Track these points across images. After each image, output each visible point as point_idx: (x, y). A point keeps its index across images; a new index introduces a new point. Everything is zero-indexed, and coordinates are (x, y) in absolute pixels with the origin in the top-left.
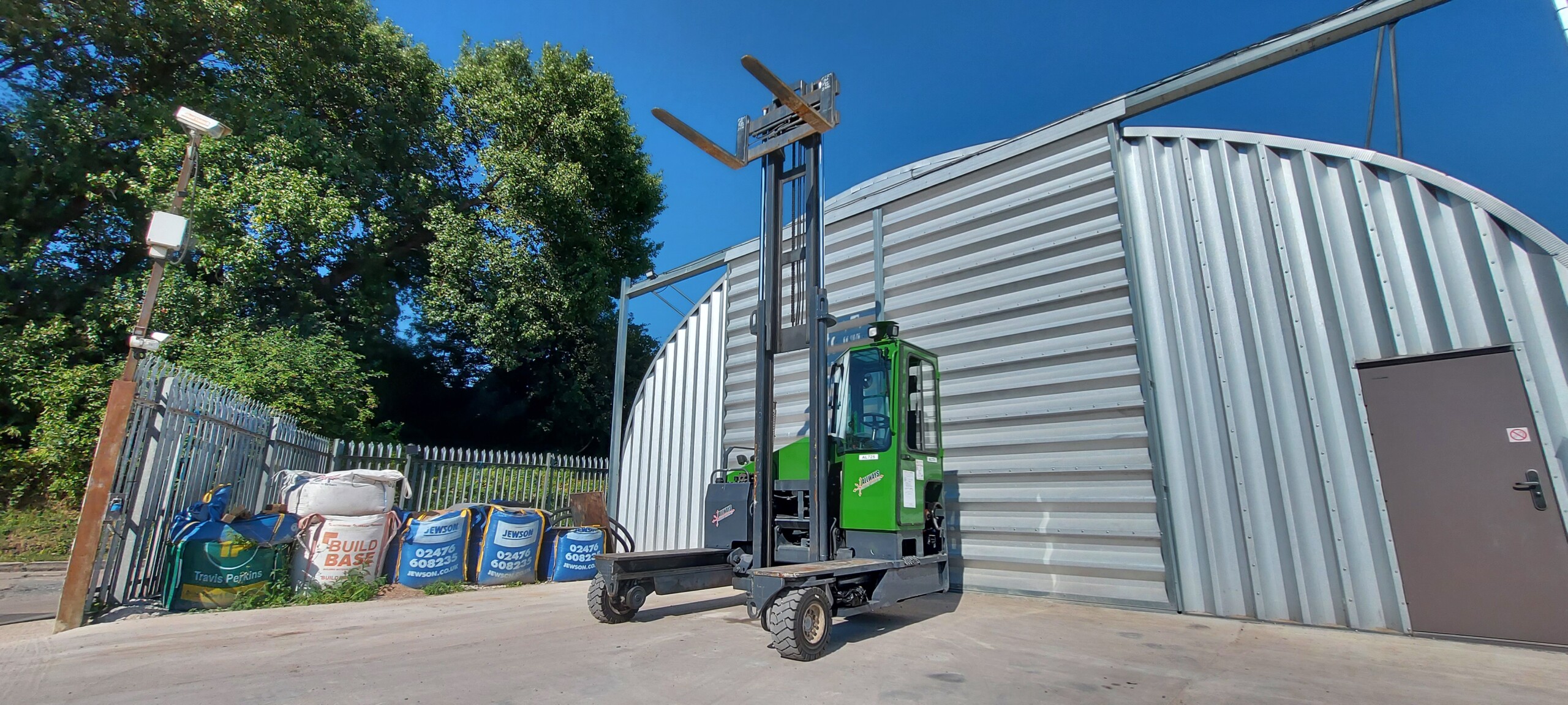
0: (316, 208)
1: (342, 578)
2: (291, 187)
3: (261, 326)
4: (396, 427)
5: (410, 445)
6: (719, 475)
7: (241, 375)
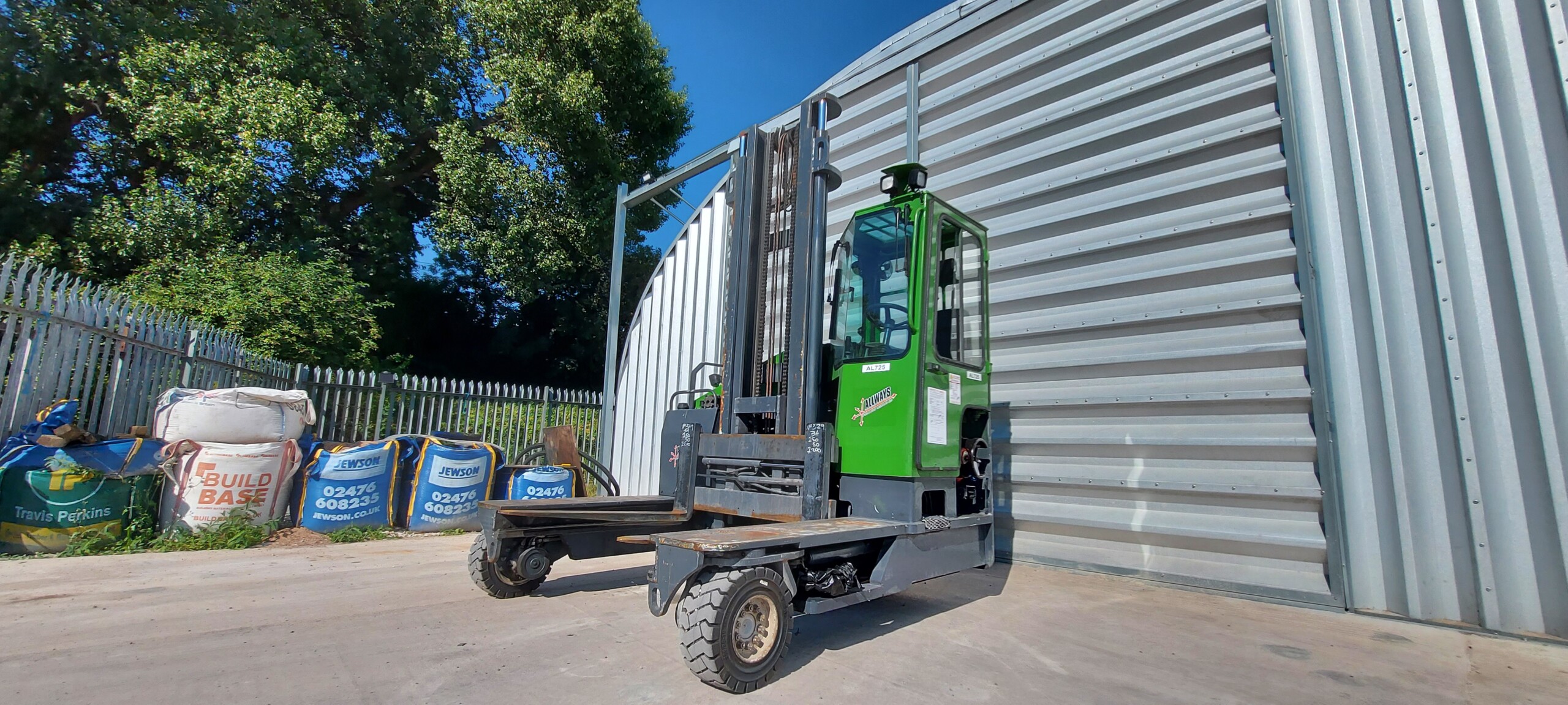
0: (309, 123)
1: (220, 519)
2: (282, 101)
3: (256, 252)
4: (404, 360)
5: (385, 372)
6: (684, 399)
7: (234, 301)
